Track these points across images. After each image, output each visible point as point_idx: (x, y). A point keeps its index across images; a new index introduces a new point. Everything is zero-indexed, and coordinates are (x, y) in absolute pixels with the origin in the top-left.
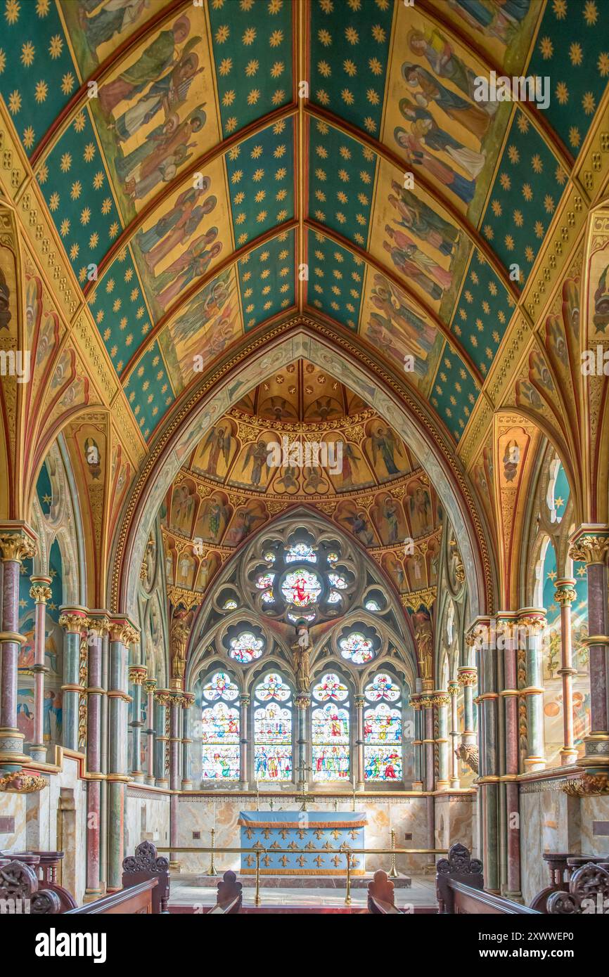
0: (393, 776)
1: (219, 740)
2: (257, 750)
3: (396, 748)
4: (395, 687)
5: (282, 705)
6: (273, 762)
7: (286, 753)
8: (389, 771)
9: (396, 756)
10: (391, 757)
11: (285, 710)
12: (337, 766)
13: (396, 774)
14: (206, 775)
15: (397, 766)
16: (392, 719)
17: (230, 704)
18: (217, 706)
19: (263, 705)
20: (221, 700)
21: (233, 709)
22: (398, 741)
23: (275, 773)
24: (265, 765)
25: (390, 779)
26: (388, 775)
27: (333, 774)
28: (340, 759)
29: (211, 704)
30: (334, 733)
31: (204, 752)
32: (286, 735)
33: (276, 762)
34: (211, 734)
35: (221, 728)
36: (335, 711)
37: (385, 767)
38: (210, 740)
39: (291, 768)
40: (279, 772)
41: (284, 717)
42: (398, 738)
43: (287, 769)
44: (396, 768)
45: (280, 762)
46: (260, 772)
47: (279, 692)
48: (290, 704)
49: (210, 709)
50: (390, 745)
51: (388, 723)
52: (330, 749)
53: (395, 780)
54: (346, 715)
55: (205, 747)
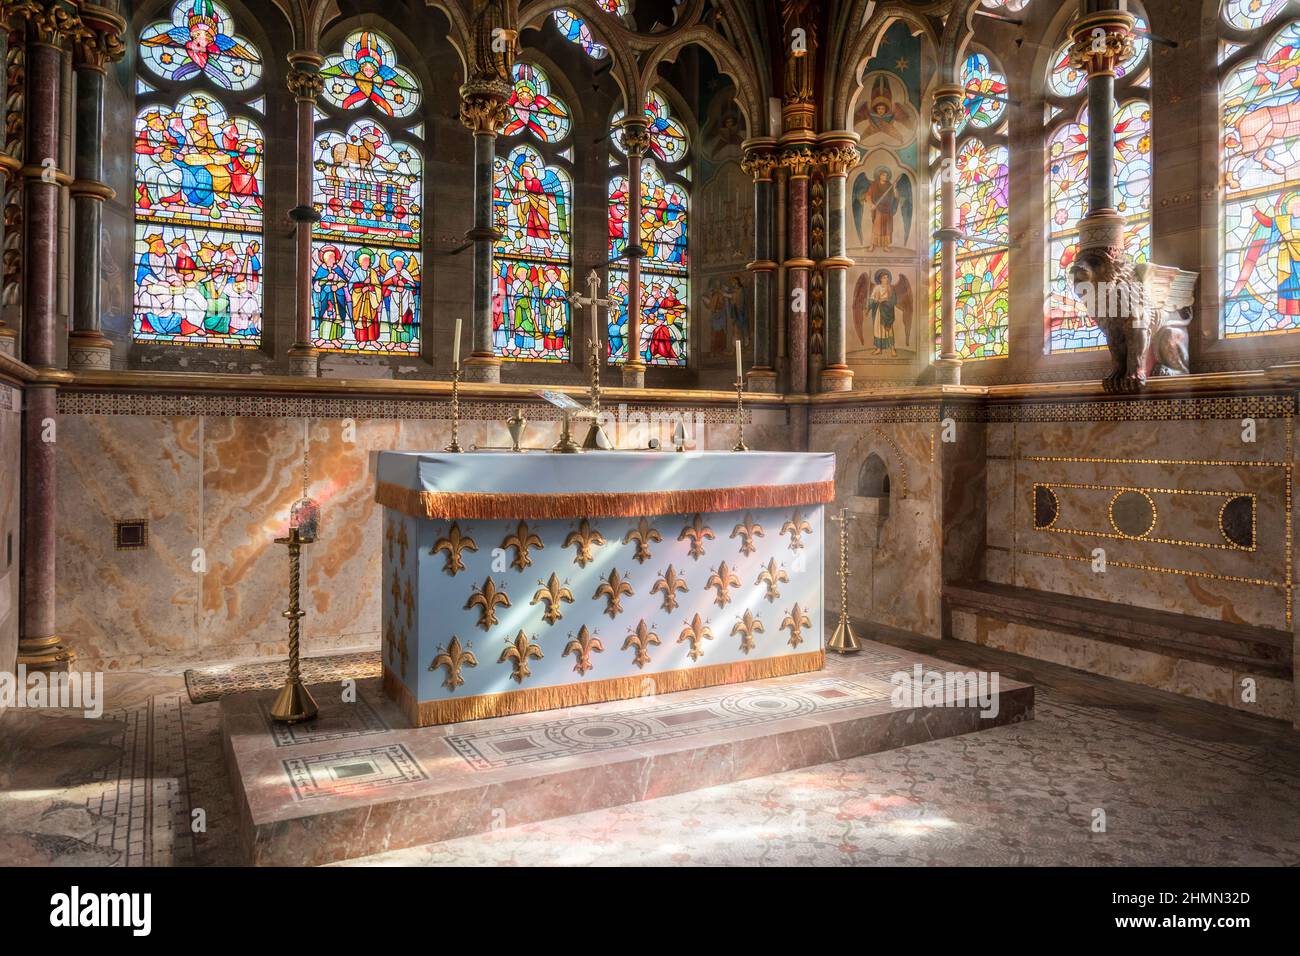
0: (669, 354)
1: (195, 214)
2: (319, 257)
3: (675, 282)
4: (677, 129)
5: (397, 130)
6: (365, 298)
7: (405, 274)
8: (661, 341)
9: (676, 302)
10: (664, 306)
11: (401, 146)
12: (539, 321)
13: (676, 348)
14: (145, 322)
15: (678, 327)
16: (666, 210)
17: (235, 104)
18: (187, 107)
19: (339, 120)
20: (202, 83)
21: (242, 123)
22: (678, 266)
23: (371, 330)
24: (343, 306)
25: (662, 361)
26: (657, 351)
27: (528, 341)
28: (548, 300)
29: (168, 93)
30: (535, 230)
31: (141, 248)
32: (405, 220)
33: (375, 299)
34: (166, 192)
35: (202, 177)
36: (537, 169)
37: (650, 329)
38: (162, 213)
39: (417, 318)
40: (384, 328)
41: (402, 164)
42: (679, 259)
43: (407, 320)
44: (674, 332)
45: (386, 299)
46: (327, 326)
47: (388, 93)
48: (418, 131)
49: (165, 111)
50: (662, 273)
51: (660, 219)
52: (522, 271)
53: (672, 362)
54: (565, 185)
55: (141, 231)
